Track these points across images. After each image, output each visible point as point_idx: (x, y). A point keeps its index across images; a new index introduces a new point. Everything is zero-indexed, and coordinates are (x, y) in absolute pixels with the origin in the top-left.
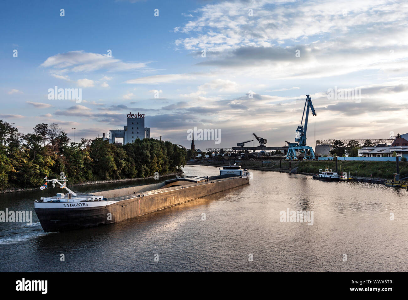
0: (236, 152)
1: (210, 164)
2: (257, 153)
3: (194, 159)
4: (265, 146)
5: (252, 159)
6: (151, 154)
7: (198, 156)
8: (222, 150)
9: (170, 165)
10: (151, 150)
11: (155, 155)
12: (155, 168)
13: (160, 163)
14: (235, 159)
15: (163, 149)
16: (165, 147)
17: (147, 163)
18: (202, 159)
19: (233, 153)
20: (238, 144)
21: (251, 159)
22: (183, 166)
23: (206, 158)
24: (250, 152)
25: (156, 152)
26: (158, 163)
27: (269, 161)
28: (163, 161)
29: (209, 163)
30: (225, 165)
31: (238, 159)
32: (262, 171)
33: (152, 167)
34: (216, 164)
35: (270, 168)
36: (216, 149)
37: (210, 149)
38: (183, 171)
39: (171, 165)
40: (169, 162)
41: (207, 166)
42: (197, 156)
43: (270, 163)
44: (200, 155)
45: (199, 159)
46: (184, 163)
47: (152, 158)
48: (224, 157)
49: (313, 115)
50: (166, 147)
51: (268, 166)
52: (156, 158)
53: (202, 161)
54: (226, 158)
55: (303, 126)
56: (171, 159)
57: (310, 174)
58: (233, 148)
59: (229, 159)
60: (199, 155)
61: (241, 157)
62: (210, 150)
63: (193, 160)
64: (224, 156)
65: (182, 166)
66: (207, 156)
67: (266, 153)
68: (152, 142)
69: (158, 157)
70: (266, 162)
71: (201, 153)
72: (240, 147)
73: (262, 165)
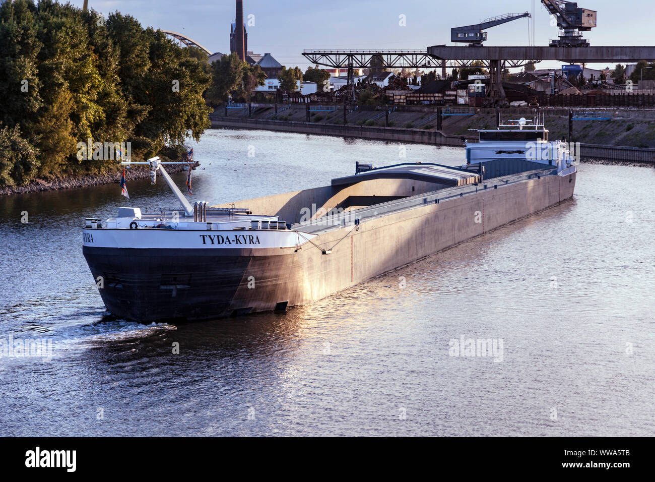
0: (444, 72)
1: (323, 127)
2: (545, 73)
3: (243, 101)
4: (584, 44)
5: (523, 103)
6: (45, 73)
7: (265, 88)
8: (377, 57)
9: (131, 127)
10: (42, 57)
11: (61, 80)
12: (62, 144)
13: (88, 119)
14: (440, 103)
15: (100, 51)
16: (110, 42)
17: (24, 118)
18: (281, 102)
19: (432, 74)
20: (456, 33)
21: (516, 104)
22: (197, 135)
23: (303, 97)
24: (513, 71)
25: (65, 62)
26: (75, 117)
27: (605, 112)
28: (101, 109)
29: (319, 119)
30: (394, 131)
31: (455, 102)
33: (46, 138)
34: (349, 125)
35: (609, 145)
36: (350, 55)
37: (324, 55)
39: (138, 130)
40: (131, 114)
41: (308, 134)
42: (260, 88)
43: (609, 121)
44: (276, 82)
45: (270, 101)
46: (201, 118)
47: (48, 91)
48: (390, 93)
50: (115, 43)
51: (600, 135)
52: (65, 95)
53: (285, 111)
54: (399, 96)
56: (138, 100)
58: (433, 52)
59: (410, 103)
60: (266, 82)
61: (470, 95)
62: (323, 60)
63: (241, 106)
64: (386, 88)
65: (190, 132)
66: (309, 89)
67: (587, 76)
69: (74, 89)
70: (590, 118)
71: (276, 70)
72: (467, 44)
73: (567, 131)
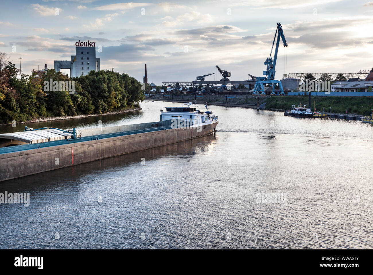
1: (167, 100)
3: (147, 94)
4: (228, 80)
5: (214, 94)
6: (108, 87)
9: (127, 100)
10: (108, 84)
11: (113, 89)
12: (113, 104)
13: (118, 98)
14: (194, 94)
15: (120, 82)
16: (122, 80)
17: (104, 98)
18: (156, 94)
19: (191, 87)
20: (198, 78)
21: (212, 94)
22: (142, 102)
23: (162, 93)
25: (113, 85)
26: (115, 97)
27: (234, 96)
28: (121, 96)
29: (166, 98)
31: (198, 94)
32: (227, 106)
33: (109, 102)
34: (174, 99)
35: (236, 104)
36: (173, 83)
37: (167, 83)
38: (141, 107)
39: (129, 101)
40: (128, 97)
41: (164, 101)
43: (235, 98)
44: (155, 89)
47: (110, 92)
48: (183, 92)
49: (284, 46)
50: (123, 80)
51: (233, 101)
52: (113, 92)
53: (158, 96)
54: (185, 92)
55: (272, 58)
56: (129, 94)
57: (280, 110)
59: (187, 94)
60: (153, 89)
61: (201, 92)
62: (167, 84)
64: (181, 91)
65: (140, 101)
68: (108, 75)
69: (115, 91)
70: (231, 97)
72: (200, 80)
73: (226, 100)
